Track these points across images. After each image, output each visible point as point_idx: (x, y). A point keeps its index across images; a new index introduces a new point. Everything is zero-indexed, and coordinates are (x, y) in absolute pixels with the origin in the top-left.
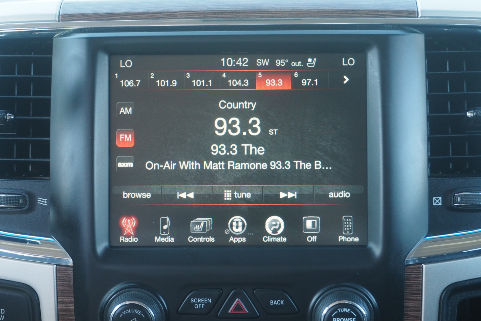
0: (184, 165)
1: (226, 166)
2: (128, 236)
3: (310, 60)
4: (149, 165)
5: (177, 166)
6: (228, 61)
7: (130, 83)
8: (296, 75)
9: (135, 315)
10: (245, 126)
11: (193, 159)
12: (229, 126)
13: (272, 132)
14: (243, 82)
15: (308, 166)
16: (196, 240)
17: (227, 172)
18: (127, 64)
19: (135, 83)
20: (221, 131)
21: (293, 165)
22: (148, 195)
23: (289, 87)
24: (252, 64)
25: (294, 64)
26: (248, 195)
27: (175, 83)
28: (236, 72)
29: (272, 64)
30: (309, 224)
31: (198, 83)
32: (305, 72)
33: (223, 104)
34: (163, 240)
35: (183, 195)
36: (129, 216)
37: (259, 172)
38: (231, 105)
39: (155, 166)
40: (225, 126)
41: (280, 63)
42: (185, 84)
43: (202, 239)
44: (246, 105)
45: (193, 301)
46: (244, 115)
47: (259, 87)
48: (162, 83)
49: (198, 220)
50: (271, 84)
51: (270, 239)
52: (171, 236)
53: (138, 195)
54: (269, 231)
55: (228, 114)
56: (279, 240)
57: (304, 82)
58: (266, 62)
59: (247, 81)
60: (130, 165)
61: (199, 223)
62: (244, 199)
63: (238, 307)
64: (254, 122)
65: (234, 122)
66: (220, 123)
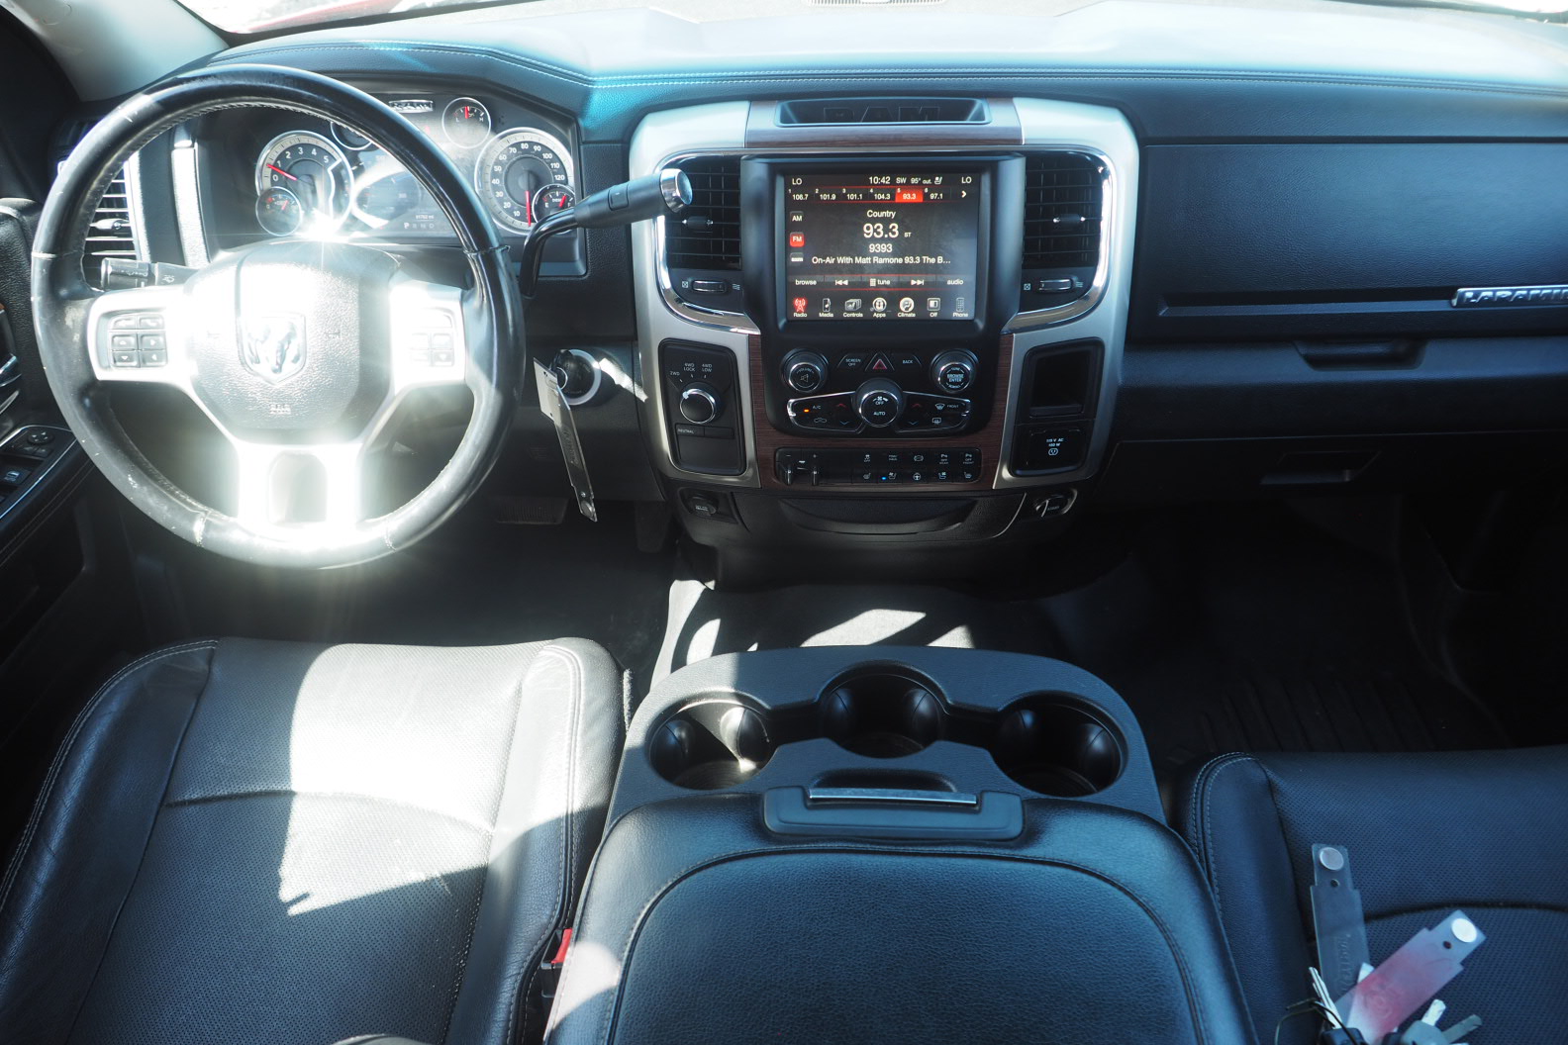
0: (841, 260)
1: (872, 260)
2: (800, 312)
3: (937, 178)
4: (815, 260)
5: (836, 261)
6: (875, 180)
7: (800, 197)
8: (926, 190)
9: (807, 372)
10: (887, 230)
11: (847, 256)
12: (875, 230)
13: (906, 235)
14: (886, 196)
15: (933, 261)
16: (849, 315)
17: (873, 265)
18: (798, 182)
19: (804, 197)
20: (868, 234)
21: (921, 260)
22: (815, 283)
23: (921, 200)
24: (893, 182)
25: (925, 182)
26: (888, 283)
27: (834, 197)
28: (880, 188)
29: (908, 181)
30: (932, 304)
31: (852, 197)
32: (933, 188)
33: (870, 213)
34: (825, 315)
35: (840, 283)
36: (800, 298)
37: (897, 264)
38: (876, 214)
39: (819, 260)
40: (871, 230)
41: (914, 181)
42: (842, 197)
43: (854, 315)
44: (888, 214)
45: (848, 360)
46: (886, 221)
47: (897, 200)
48: (824, 197)
49: (851, 301)
50: (907, 197)
51: (903, 315)
52: (831, 312)
53: (807, 283)
54: (903, 309)
55: (874, 221)
56: (910, 315)
57: (932, 196)
58: (904, 180)
59: (889, 195)
60: (801, 260)
61: (851, 303)
62: (885, 285)
63: (880, 364)
64: (894, 227)
65: (878, 227)
66: (868, 228)
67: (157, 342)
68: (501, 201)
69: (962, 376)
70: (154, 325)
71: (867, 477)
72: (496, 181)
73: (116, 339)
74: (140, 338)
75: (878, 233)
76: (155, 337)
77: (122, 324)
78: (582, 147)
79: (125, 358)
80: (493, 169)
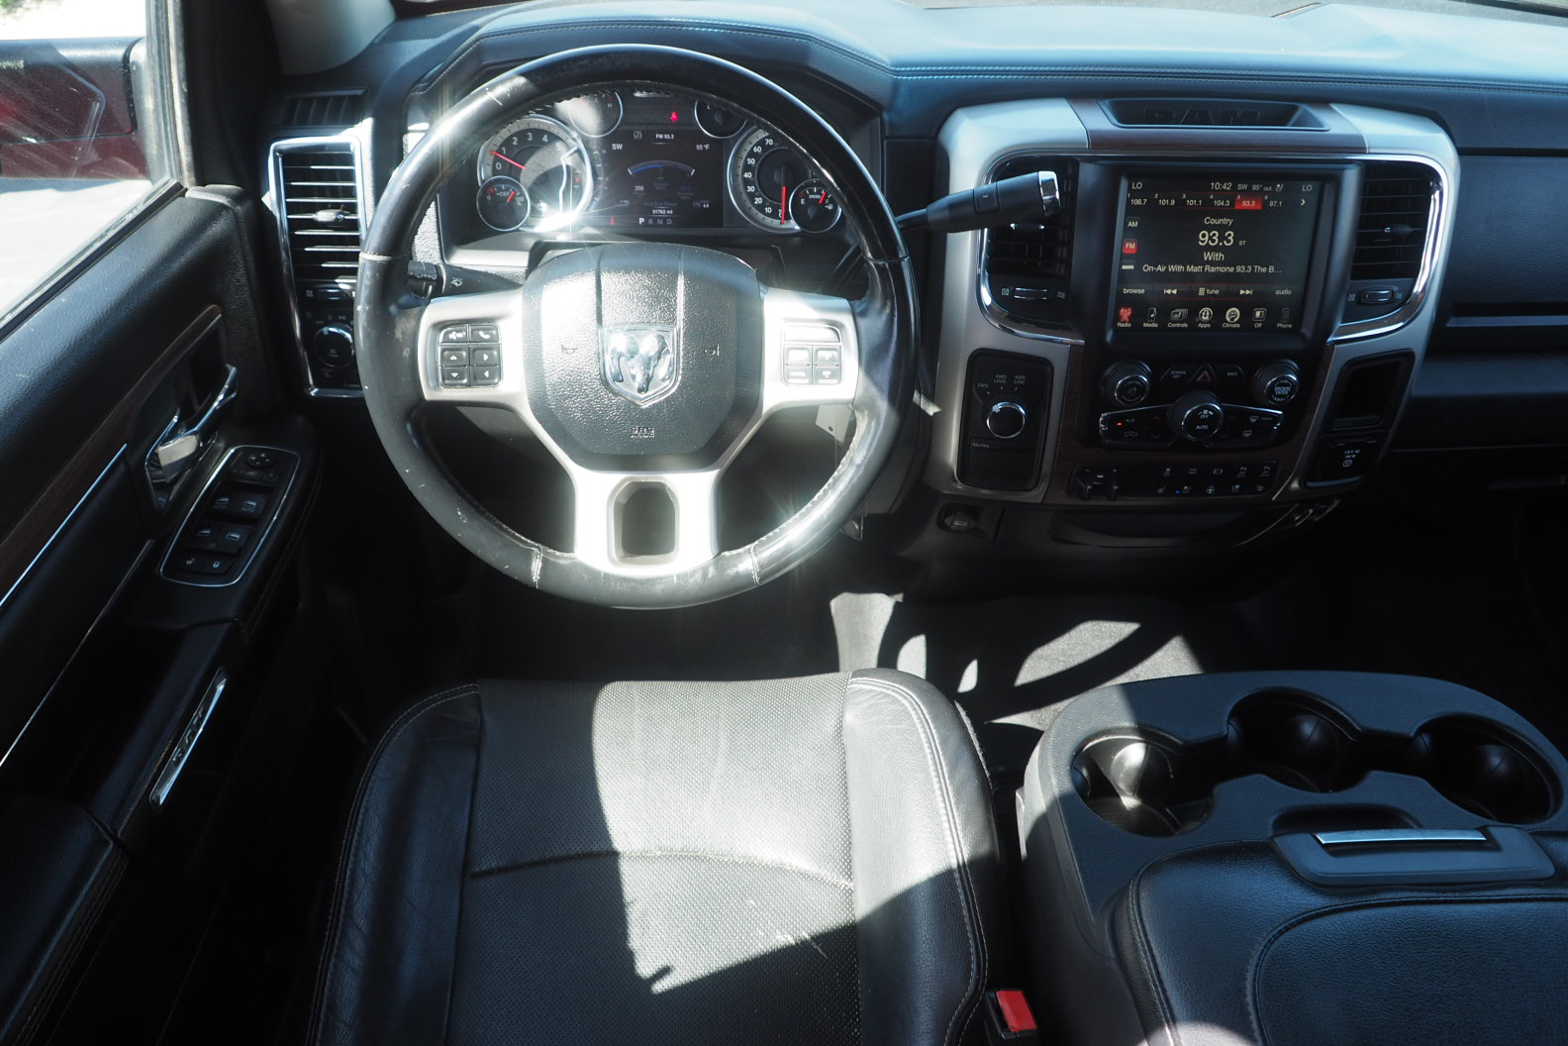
0: (1172, 268)
1: (1203, 269)
2: (1124, 322)
3: (1278, 186)
4: (1146, 268)
5: (1167, 269)
6: (1216, 186)
7: (1138, 202)
8: (1266, 197)
9: (1136, 385)
10: (1222, 238)
11: (1179, 264)
12: (1210, 238)
13: (1241, 243)
14: (1225, 203)
15: (1264, 270)
16: (1174, 325)
17: (1204, 273)
18: (1139, 185)
19: (1143, 202)
20: (1203, 242)
21: (1253, 269)
22: (1143, 291)
23: (1260, 208)
24: (1234, 187)
25: (1266, 189)
26: (1217, 292)
27: (1173, 202)
28: (1221, 194)
29: (1250, 188)
30: (1258, 314)
31: (1191, 202)
32: (1273, 195)
33: (1208, 220)
34: (1150, 325)
35: (1169, 292)
36: (1126, 308)
37: (1227, 273)
38: (1214, 221)
39: (1150, 268)
40: (1207, 238)
41: (1255, 187)
42: (1181, 203)
43: (1178, 325)
44: (1225, 221)
45: (1172, 373)
46: (1222, 229)
47: (1237, 207)
48: (1163, 202)
49: (1177, 310)
50: (1246, 204)
51: (1228, 325)
52: (1156, 322)
53: (1135, 291)
54: (1228, 320)
55: (1210, 228)
56: (1234, 326)
57: (1271, 204)
58: (1245, 187)
59: (1228, 202)
60: (1132, 267)
61: (1178, 313)
62: (1213, 295)
63: (1205, 377)
64: (1229, 235)
65: (1214, 235)
66: (1204, 236)
67: (491, 356)
68: (752, 196)
69: (1289, 389)
70: (487, 337)
71: (1160, 491)
72: (747, 175)
73: (446, 353)
74: (472, 352)
75: (1213, 241)
76: (489, 352)
77: (453, 336)
78: (885, 142)
79: (455, 375)
80: (746, 161)
